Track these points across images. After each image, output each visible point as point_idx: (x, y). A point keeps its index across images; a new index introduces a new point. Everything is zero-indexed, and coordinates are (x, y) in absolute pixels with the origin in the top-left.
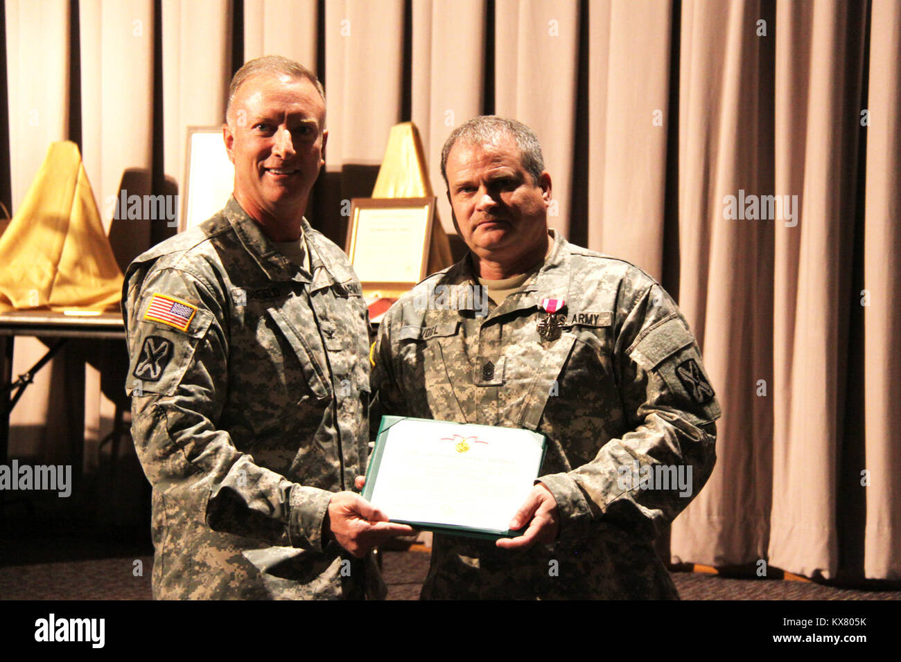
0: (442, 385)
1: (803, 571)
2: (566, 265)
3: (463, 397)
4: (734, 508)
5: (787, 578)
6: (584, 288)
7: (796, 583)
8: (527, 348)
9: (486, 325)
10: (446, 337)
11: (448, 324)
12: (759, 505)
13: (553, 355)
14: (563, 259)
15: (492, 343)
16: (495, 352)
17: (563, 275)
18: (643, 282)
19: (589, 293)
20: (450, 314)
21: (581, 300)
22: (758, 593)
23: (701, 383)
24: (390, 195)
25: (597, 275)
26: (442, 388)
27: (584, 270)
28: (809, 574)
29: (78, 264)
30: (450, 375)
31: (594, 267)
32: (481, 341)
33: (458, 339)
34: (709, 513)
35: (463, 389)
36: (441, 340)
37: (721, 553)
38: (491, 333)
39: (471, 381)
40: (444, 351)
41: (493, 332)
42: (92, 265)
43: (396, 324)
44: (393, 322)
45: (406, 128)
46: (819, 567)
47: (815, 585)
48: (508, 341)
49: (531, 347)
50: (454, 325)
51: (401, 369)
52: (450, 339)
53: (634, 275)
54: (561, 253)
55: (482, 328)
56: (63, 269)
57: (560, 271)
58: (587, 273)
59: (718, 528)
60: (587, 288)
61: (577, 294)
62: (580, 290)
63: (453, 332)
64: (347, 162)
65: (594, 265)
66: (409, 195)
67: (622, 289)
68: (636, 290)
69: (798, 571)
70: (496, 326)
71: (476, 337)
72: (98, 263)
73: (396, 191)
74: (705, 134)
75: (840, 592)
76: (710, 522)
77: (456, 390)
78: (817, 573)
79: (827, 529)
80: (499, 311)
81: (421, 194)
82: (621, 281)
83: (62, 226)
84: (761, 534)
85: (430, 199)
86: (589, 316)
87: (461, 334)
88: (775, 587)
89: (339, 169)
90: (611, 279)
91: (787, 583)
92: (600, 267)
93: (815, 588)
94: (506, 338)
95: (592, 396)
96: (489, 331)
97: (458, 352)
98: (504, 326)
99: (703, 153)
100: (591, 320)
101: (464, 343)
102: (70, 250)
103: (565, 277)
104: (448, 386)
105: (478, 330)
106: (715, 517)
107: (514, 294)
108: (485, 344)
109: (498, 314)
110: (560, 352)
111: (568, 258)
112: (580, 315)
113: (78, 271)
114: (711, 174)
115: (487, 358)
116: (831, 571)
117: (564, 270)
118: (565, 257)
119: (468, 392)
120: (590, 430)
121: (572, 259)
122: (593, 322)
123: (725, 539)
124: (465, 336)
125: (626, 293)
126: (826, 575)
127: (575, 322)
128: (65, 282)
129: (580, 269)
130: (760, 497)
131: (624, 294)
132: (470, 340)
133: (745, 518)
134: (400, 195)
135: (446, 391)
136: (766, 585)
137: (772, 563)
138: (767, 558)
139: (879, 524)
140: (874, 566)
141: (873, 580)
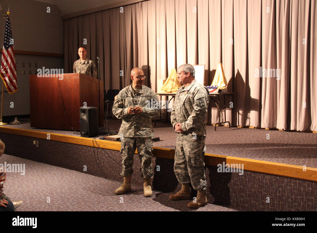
4: (271, 119)
7: (280, 131)
12: (275, 119)
28: (282, 129)
29: (175, 86)
34: (267, 121)
37: (269, 126)
42: (177, 86)
45: (220, 64)
46: (283, 128)
56: (173, 86)
59: (268, 123)
69: (280, 129)
72: (178, 86)
75: (286, 132)
76: (267, 122)
78: (283, 129)
79: (285, 122)
83: (173, 80)
93: (283, 131)
102: (174, 84)
106: (268, 121)
113: (175, 87)
116: (285, 129)
123: (269, 124)
126: (284, 129)
128: (174, 88)
130: (275, 118)
133: (273, 121)
136: (275, 131)
137: (277, 128)
138: (276, 127)
139: (293, 122)
140: (292, 128)
141: (292, 130)
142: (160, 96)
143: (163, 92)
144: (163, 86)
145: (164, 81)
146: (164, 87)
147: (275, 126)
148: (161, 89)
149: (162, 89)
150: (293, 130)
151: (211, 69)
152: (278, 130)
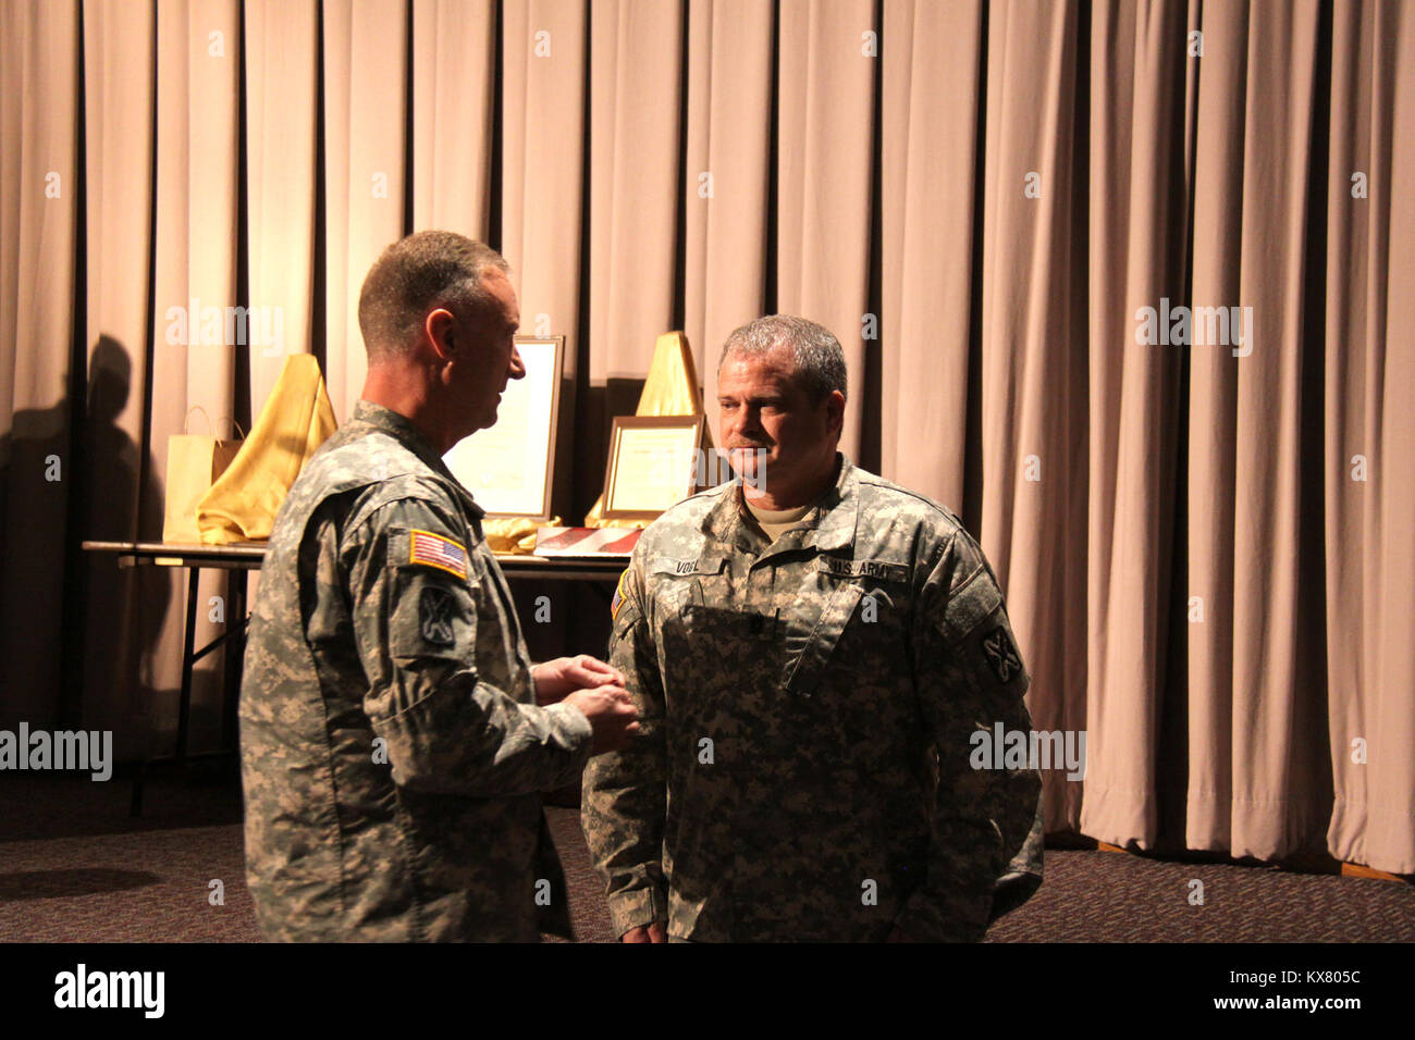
0: (703, 635)
1: (1117, 840)
2: (854, 498)
3: (725, 651)
5: (1101, 848)
6: (874, 527)
7: (1110, 854)
8: (804, 599)
9: (755, 568)
10: (708, 575)
11: (711, 560)
13: (835, 611)
14: (851, 491)
15: (763, 589)
16: (766, 600)
17: (849, 511)
18: (946, 527)
19: (880, 535)
20: (714, 547)
21: (870, 543)
22: (1065, 865)
23: (1009, 655)
24: (656, 413)
25: (891, 513)
26: (701, 639)
27: (875, 504)
28: (1123, 844)
30: (711, 623)
31: (887, 502)
32: (750, 585)
33: (723, 580)
35: (725, 642)
36: (701, 578)
38: (761, 577)
39: (735, 634)
40: (705, 593)
41: (764, 576)
43: (652, 553)
44: (649, 551)
45: (675, 336)
46: (1135, 836)
47: (1131, 856)
48: (782, 589)
49: (809, 599)
50: (719, 562)
51: (653, 608)
52: (713, 579)
53: (936, 518)
54: (847, 482)
55: (751, 572)
57: (847, 506)
58: (879, 509)
60: (878, 527)
61: (865, 536)
62: (870, 531)
63: (717, 571)
64: (612, 376)
65: (888, 499)
66: (676, 413)
67: (923, 536)
68: (939, 537)
69: (1112, 842)
70: (769, 568)
71: (745, 580)
73: (661, 408)
74: (1009, 345)
75: (1157, 865)
77: (718, 643)
78: (1132, 843)
79: (1143, 794)
80: (772, 550)
81: (689, 411)
82: (921, 525)
83: (298, 447)
84: (1072, 799)
85: (699, 418)
86: (880, 566)
87: (726, 575)
88: (1086, 858)
89: (604, 384)
90: (908, 519)
91: (1100, 854)
92: (895, 503)
93: (1130, 860)
94: (780, 585)
95: (877, 661)
96: (760, 574)
97: (722, 597)
98: (778, 569)
99: (1008, 368)
100: (882, 573)
101: (730, 585)
103: (851, 514)
104: (708, 637)
105: (747, 572)
107: (790, 532)
108: (754, 589)
109: (771, 554)
110: (843, 609)
111: (856, 489)
112: (870, 564)
114: (1017, 390)
115: (756, 607)
116: (1147, 841)
117: (850, 505)
118: (853, 488)
119: (731, 645)
120: (873, 702)
121: (862, 490)
122: (885, 575)
124: (731, 577)
125: (927, 540)
126: (1142, 845)
127: (863, 573)
129: (870, 502)
131: (925, 542)
132: (738, 582)
134: (666, 413)
135: (706, 642)
136: (1076, 856)
137: (1084, 831)
138: (1078, 826)
139: (1203, 788)
140: (1197, 835)
141: (1196, 852)
142: (187, 571)
143: (214, 539)
144: (209, 490)
145: (224, 454)
146: (217, 495)
147: (1070, 819)
148: (198, 513)
149: (203, 517)
150: (1203, 852)
151: (598, 374)
152: (1090, 844)
